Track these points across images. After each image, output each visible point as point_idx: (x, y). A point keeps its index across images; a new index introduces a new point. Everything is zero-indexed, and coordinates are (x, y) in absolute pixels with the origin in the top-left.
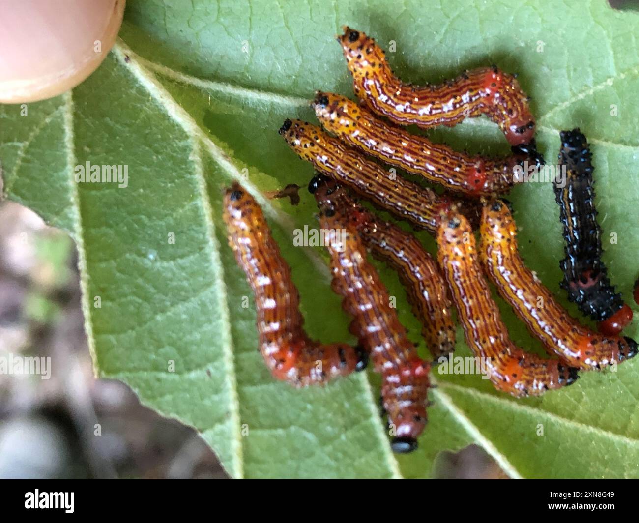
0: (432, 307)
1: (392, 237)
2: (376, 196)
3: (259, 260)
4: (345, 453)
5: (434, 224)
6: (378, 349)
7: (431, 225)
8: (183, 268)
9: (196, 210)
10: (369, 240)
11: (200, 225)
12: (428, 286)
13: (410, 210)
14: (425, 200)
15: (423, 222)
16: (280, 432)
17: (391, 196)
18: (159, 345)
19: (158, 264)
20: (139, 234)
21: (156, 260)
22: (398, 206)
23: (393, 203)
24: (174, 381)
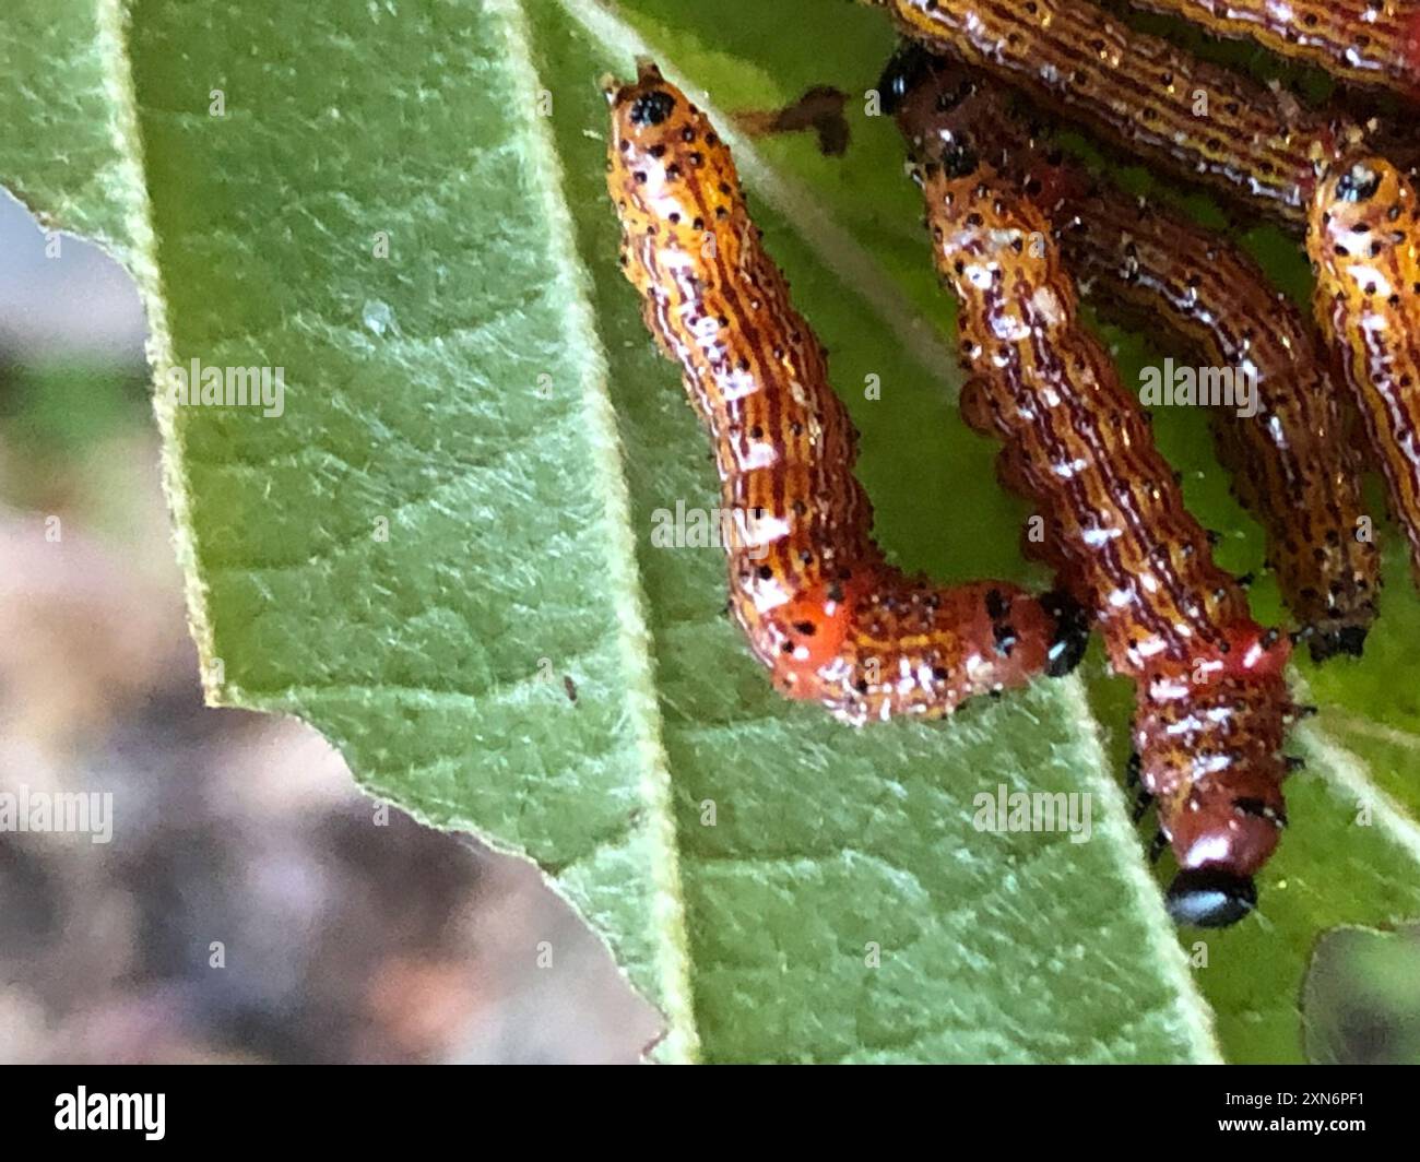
0: (1297, 472)
1: (1157, 243)
2: (1102, 114)
3: (724, 321)
4: (1018, 933)
5: (1296, 202)
6: (1119, 599)
7: (1286, 204)
8: (475, 361)
9: (510, 173)
10: (1082, 255)
11: (527, 222)
12: (1283, 400)
13: (1216, 156)
14: (1264, 123)
15: (1259, 196)
16: (807, 865)
17: (1150, 113)
18: (408, 604)
19: (397, 349)
20: (331, 251)
21: (388, 334)
22: (1174, 145)
23: (1159, 135)
24: (458, 715)
